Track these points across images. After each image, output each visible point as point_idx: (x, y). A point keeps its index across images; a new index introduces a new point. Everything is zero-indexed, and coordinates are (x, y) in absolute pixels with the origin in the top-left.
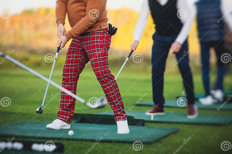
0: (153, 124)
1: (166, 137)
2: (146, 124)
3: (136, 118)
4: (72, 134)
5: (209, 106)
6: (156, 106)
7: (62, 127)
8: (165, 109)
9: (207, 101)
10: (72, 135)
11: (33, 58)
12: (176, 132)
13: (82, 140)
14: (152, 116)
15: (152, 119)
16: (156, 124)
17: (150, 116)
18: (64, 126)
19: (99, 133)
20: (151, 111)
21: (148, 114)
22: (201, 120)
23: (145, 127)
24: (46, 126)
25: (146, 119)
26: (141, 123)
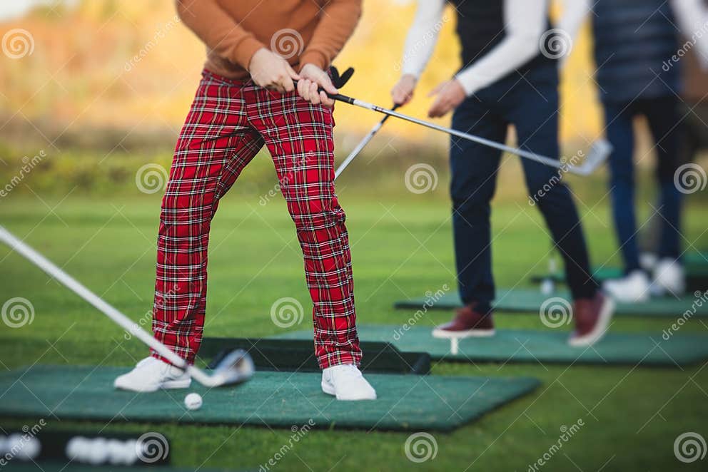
0: (457, 367)
1: (498, 407)
2: (435, 366)
3: (403, 348)
4: (198, 403)
5: (638, 304)
6: (467, 309)
7: (164, 381)
8: (497, 319)
9: (631, 290)
10: (198, 406)
11: (68, 162)
12: (530, 391)
13: (231, 424)
14: (455, 342)
15: (454, 350)
16: (466, 367)
17: (447, 343)
18: (171, 379)
19: (283, 401)
20: (449, 324)
21: (439, 334)
22: (613, 351)
23: (431, 378)
24: (113, 380)
25: (434, 351)
26: (420, 363)
